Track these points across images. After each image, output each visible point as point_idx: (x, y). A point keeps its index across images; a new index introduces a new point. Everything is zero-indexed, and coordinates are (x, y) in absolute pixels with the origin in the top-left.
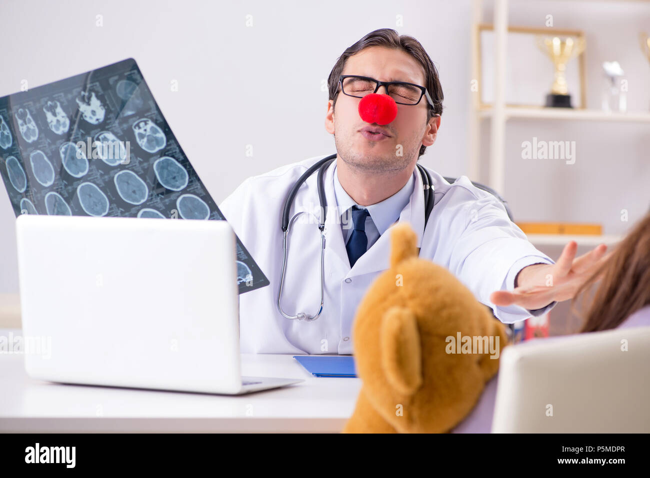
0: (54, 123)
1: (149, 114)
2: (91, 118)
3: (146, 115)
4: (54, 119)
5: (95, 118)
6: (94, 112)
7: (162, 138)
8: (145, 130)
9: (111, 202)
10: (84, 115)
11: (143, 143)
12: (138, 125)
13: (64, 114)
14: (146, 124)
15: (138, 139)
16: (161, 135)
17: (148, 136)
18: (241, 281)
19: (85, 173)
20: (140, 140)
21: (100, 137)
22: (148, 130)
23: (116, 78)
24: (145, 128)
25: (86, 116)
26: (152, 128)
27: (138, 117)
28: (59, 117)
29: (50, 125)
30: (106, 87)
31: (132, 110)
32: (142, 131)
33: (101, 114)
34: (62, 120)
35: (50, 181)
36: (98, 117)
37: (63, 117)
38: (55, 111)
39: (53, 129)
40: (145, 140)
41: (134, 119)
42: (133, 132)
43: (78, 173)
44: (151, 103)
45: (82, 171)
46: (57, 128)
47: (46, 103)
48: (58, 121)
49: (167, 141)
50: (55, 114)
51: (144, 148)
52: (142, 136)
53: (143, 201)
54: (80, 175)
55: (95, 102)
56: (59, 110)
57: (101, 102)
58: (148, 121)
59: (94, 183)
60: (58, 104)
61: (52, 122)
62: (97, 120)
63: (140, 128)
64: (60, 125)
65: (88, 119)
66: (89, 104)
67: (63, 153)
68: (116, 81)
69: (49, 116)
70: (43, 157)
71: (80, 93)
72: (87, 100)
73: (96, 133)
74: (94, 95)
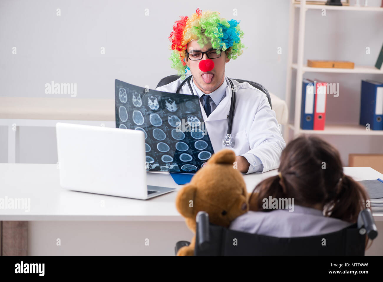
0: (151, 104)
2: (170, 109)
3: (195, 115)
6: (172, 108)
10: (167, 107)
19: (159, 126)
21: (171, 116)
23: (187, 99)
25: (168, 108)
27: (191, 115)
28: (155, 103)
29: (149, 105)
30: (182, 101)
31: (190, 112)
33: (175, 109)
36: (173, 109)
37: (157, 104)
38: (153, 100)
39: (150, 107)
41: (189, 115)
42: (187, 118)
46: (152, 107)
47: (151, 96)
48: (153, 105)
50: (153, 102)
54: (157, 126)
55: (174, 105)
56: (156, 101)
57: (177, 105)
59: (162, 130)
60: (156, 99)
62: (173, 110)
66: (171, 104)
67: (151, 116)
68: (187, 101)
69: (150, 101)
70: (140, 114)
71: (168, 99)
72: (171, 103)
73: (170, 115)
74: (174, 102)
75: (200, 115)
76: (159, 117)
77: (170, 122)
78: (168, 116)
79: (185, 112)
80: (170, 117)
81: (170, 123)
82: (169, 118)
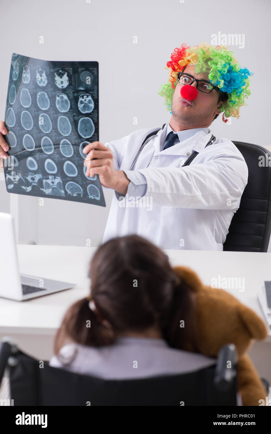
0: (39, 79)
1: (92, 92)
2: (59, 84)
3: (90, 92)
4: (40, 78)
5: (61, 85)
6: (62, 82)
7: (92, 107)
8: (85, 100)
9: (53, 128)
10: (56, 82)
11: (80, 106)
12: (83, 97)
13: (45, 77)
14: (87, 97)
15: (79, 103)
16: (92, 105)
17: (85, 103)
18: (95, 198)
19: (46, 109)
20: (80, 104)
21: (60, 96)
22: (87, 101)
23: (83, 69)
24: (86, 99)
25: (57, 83)
26: (90, 100)
27: (85, 92)
28: (43, 78)
29: (37, 80)
30: (76, 71)
31: (84, 88)
32: (83, 100)
33: (66, 84)
34: (44, 80)
35: (28, 105)
36: (63, 85)
37: (45, 79)
38: (42, 74)
39: (38, 82)
40: (83, 105)
41: (83, 92)
42: (78, 99)
43: (43, 108)
44: (96, 87)
45: (46, 108)
46: (40, 83)
47: (39, 68)
48: (41, 80)
49: (94, 109)
50: (41, 76)
51: (80, 109)
52: (82, 102)
53: (67, 135)
54: (44, 109)
55: (65, 78)
56: (44, 74)
57: (69, 78)
58: (89, 96)
59: (49, 116)
60: (44, 72)
61: (38, 78)
62: (62, 87)
63: (83, 98)
64: (42, 82)
65: (57, 85)
66: (61, 78)
67: (39, 95)
68: (83, 71)
69: (38, 76)
70: (28, 93)
71: (59, 71)
72: (61, 75)
73: (59, 93)
74: (66, 73)
75: (96, 93)
76: (47, 96)
77: (58, 104)
78: (57, 94)
79: (78, 88)
80: (58, 96)
81: (57, 106)
82: (58, 98)
